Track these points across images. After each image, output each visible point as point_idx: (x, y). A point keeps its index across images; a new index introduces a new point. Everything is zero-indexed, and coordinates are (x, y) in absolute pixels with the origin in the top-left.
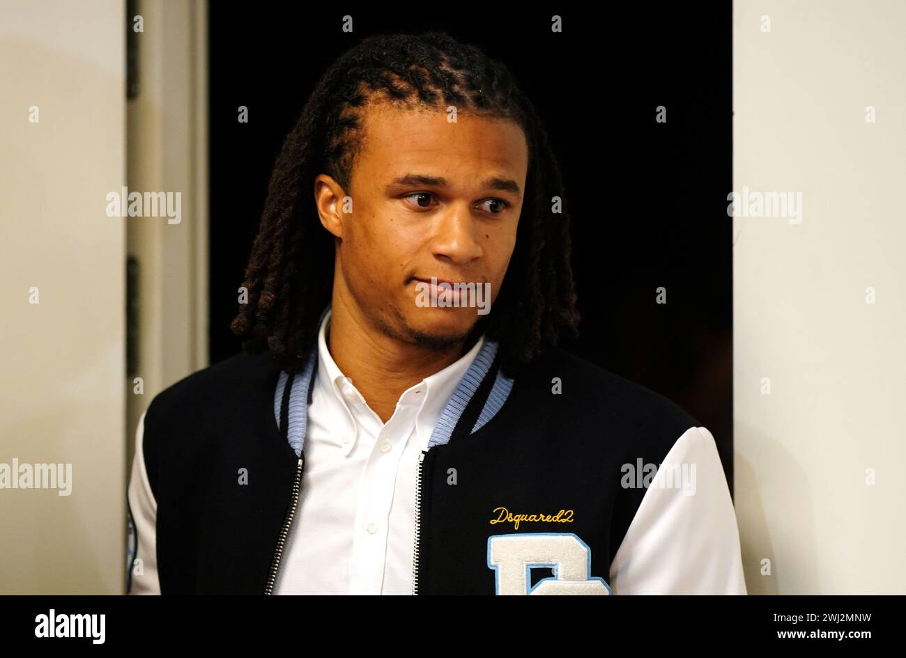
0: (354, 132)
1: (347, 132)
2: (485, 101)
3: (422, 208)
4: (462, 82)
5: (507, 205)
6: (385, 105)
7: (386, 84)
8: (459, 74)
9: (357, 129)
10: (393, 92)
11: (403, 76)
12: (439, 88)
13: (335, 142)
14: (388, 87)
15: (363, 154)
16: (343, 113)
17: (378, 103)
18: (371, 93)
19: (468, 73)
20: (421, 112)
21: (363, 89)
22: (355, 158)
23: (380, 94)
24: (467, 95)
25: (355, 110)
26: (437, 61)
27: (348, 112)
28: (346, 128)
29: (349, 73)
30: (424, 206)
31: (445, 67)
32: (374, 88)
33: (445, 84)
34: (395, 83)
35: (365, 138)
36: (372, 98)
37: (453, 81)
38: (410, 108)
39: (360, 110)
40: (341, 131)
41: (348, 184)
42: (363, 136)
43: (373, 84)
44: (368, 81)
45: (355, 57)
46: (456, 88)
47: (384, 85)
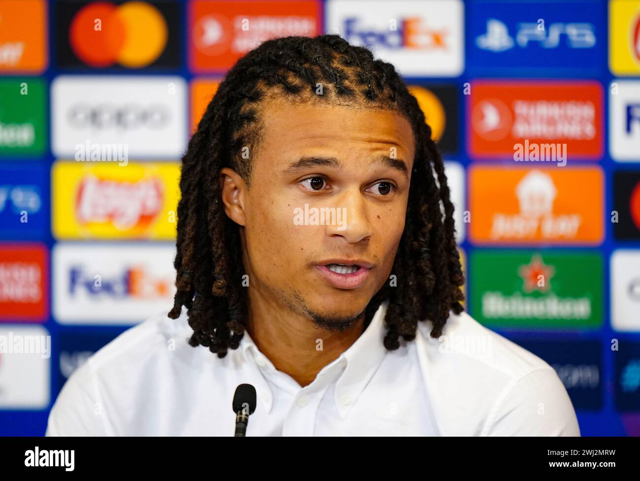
0: (253, 125)
1: (246, 126)
2: (374, 94)
3: (317, 191)
4: (352, 77)
5: (396, 188)
6: (281, 100)
7: (282, 81)
8: (349, 71)
9: (255, 122)
10: (288, 87)
11: (297, 73)
12: (330, 82)
13: (236, 136)
14: (284, 84)
15: (261, 144)
16: (243, 109)
17: (275, 98)
18: (268, 89)
19: (359, 69)
20: (314, 104)
21: (261, 86)
22: (254, 149)
23: (276, 90)
24: (357, 89)
25: (254, 105)
26: (330, 58)
27: (247, 107)
28: (246, 122)
29: (248, 72)
30: (317, 189)
31: (336, 64)
32: (270, 84)
33: (337, 79)
34: (290, 79)
35: (263, 130)
36: (269, 94)
37: (344, 77)
38: (303, 101)
39: (258, 104)
40: (241, 125)
41: (249, 174)
42: (261, 128)
43: (269, 81)
44: (264, 79)
45: (253, 57)
46: (347, 83)
47: (280, 82)
